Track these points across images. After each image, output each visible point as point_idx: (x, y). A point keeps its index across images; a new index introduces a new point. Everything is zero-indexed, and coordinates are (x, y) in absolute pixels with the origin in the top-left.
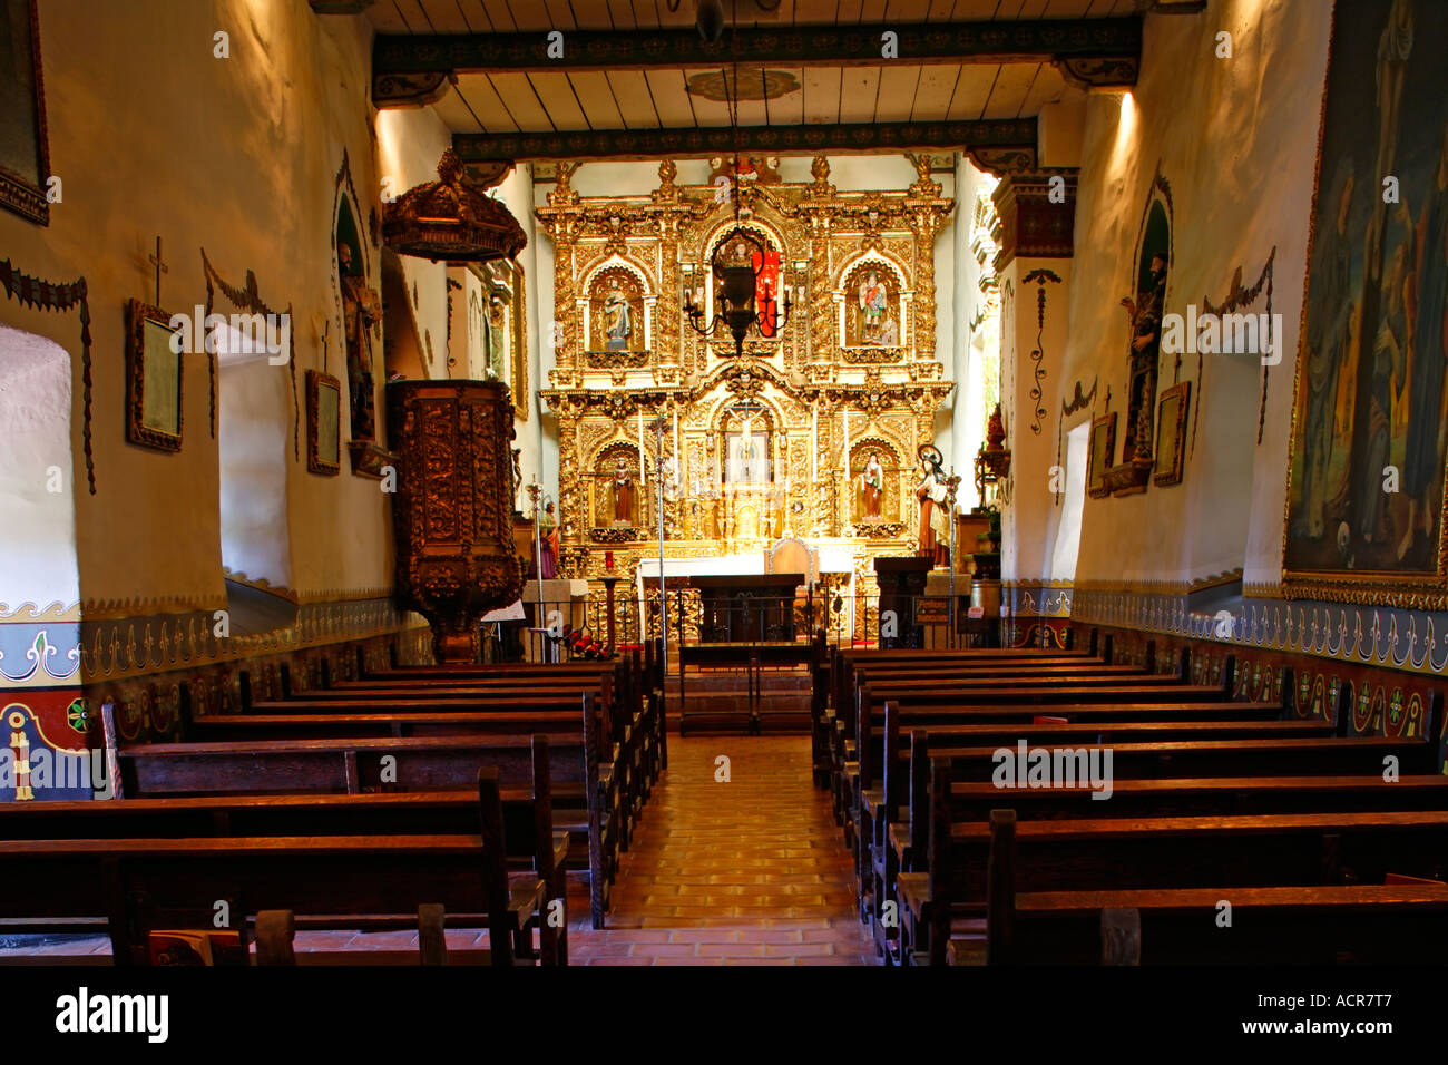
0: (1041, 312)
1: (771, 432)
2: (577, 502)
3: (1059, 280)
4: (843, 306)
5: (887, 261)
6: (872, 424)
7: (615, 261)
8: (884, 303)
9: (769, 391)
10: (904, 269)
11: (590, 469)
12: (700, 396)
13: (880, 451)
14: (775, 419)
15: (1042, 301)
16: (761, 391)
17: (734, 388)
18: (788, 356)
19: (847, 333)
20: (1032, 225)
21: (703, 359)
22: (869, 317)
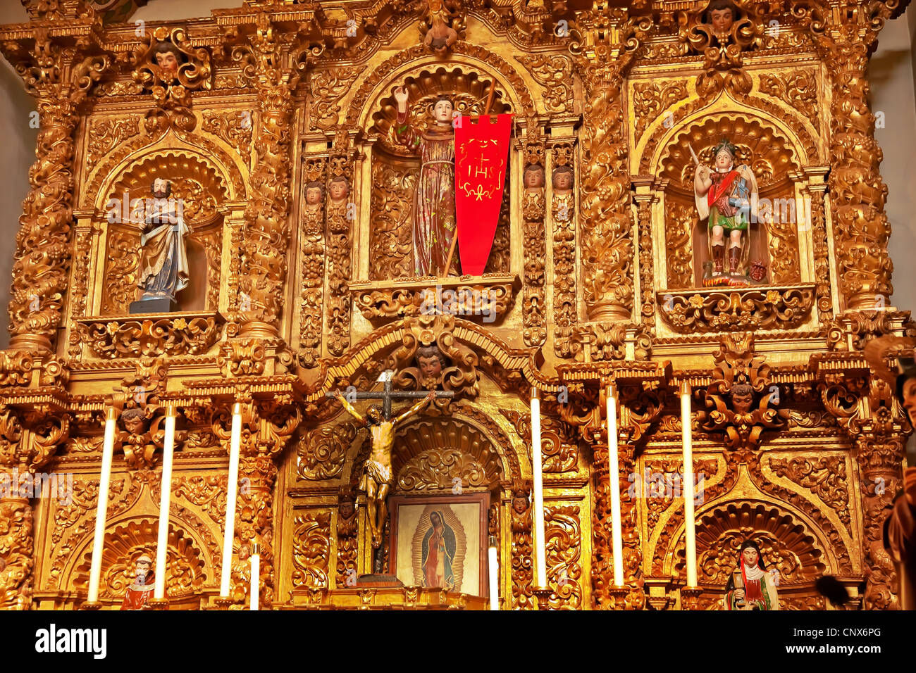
1: (495, 495)
5: (761, 114)
6: (744, 471)
7: (170, 143)
9: (491, 398)
10: (802, 131)
13: (768, 542)
14: (503, 462)
16: (472, 398)
19: (670, 266)
22: (718, 230)
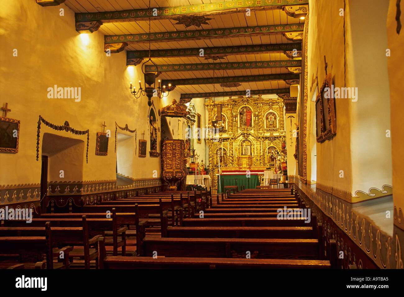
0: (291, 123)
1: (251, 145)
2: (212, 159)
3: (294, 118)
4: (265, 121)
5: (274, 112)
6: (272, 143)
8: (274, 120)
9: (251, 138)
10: (277, 113)
11: (215, 153)
12: (237, 138)
13: (274, 149)
14: (252, 143)
15: (291, 121)
16: (249, 137)
17: (244, 137)
18: (254, 130)
19: (266, 126)
20: (289, 107)
21: (237, 131)
22: (270, 123)
